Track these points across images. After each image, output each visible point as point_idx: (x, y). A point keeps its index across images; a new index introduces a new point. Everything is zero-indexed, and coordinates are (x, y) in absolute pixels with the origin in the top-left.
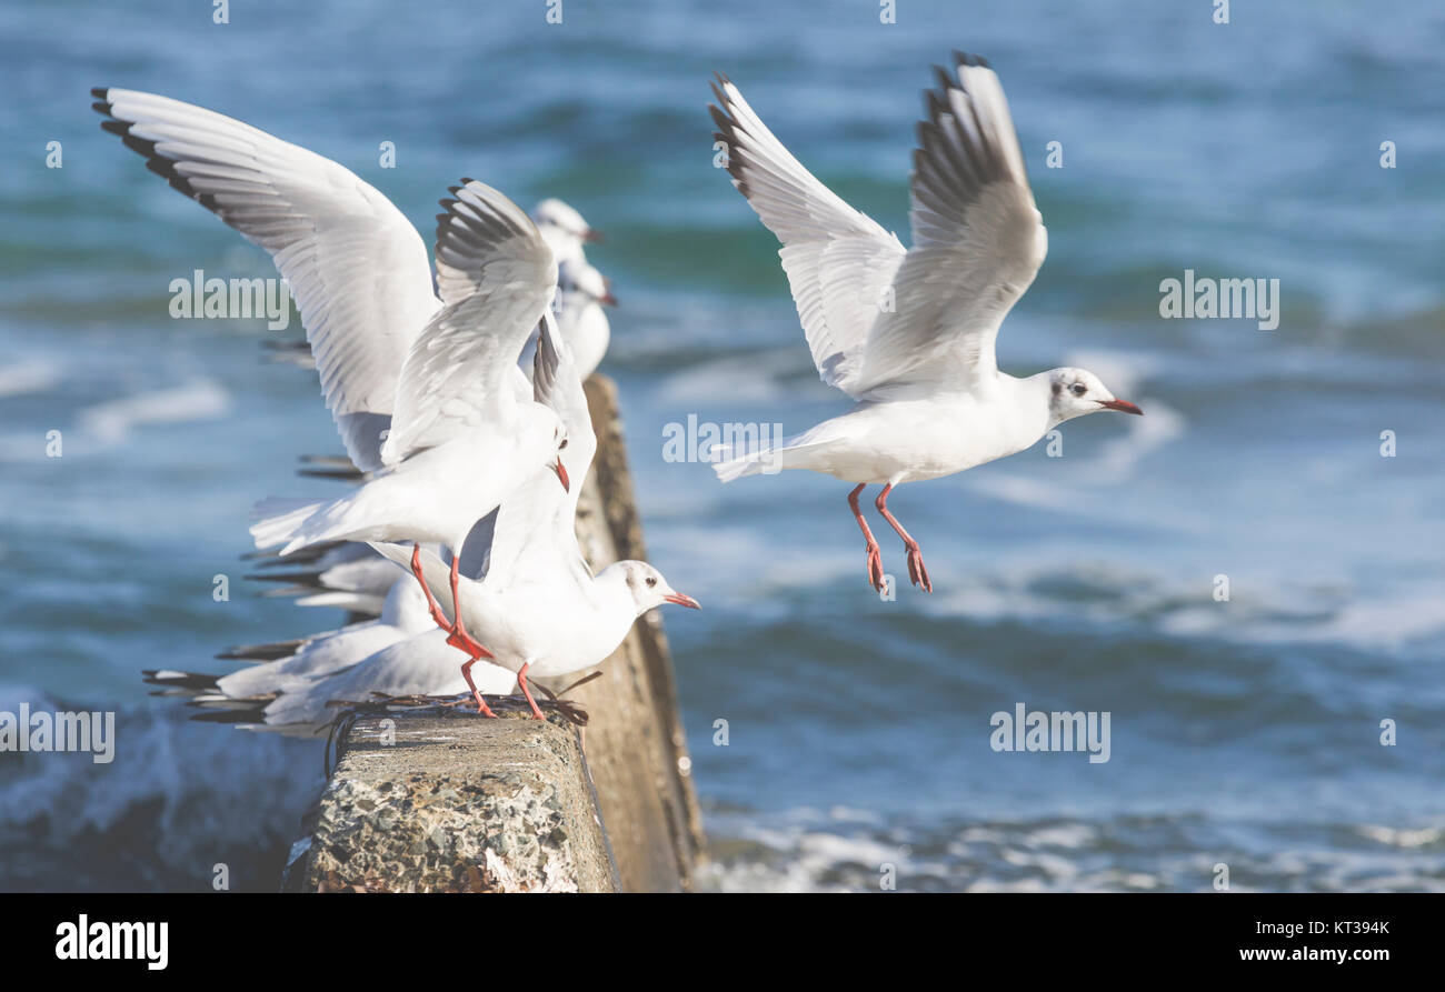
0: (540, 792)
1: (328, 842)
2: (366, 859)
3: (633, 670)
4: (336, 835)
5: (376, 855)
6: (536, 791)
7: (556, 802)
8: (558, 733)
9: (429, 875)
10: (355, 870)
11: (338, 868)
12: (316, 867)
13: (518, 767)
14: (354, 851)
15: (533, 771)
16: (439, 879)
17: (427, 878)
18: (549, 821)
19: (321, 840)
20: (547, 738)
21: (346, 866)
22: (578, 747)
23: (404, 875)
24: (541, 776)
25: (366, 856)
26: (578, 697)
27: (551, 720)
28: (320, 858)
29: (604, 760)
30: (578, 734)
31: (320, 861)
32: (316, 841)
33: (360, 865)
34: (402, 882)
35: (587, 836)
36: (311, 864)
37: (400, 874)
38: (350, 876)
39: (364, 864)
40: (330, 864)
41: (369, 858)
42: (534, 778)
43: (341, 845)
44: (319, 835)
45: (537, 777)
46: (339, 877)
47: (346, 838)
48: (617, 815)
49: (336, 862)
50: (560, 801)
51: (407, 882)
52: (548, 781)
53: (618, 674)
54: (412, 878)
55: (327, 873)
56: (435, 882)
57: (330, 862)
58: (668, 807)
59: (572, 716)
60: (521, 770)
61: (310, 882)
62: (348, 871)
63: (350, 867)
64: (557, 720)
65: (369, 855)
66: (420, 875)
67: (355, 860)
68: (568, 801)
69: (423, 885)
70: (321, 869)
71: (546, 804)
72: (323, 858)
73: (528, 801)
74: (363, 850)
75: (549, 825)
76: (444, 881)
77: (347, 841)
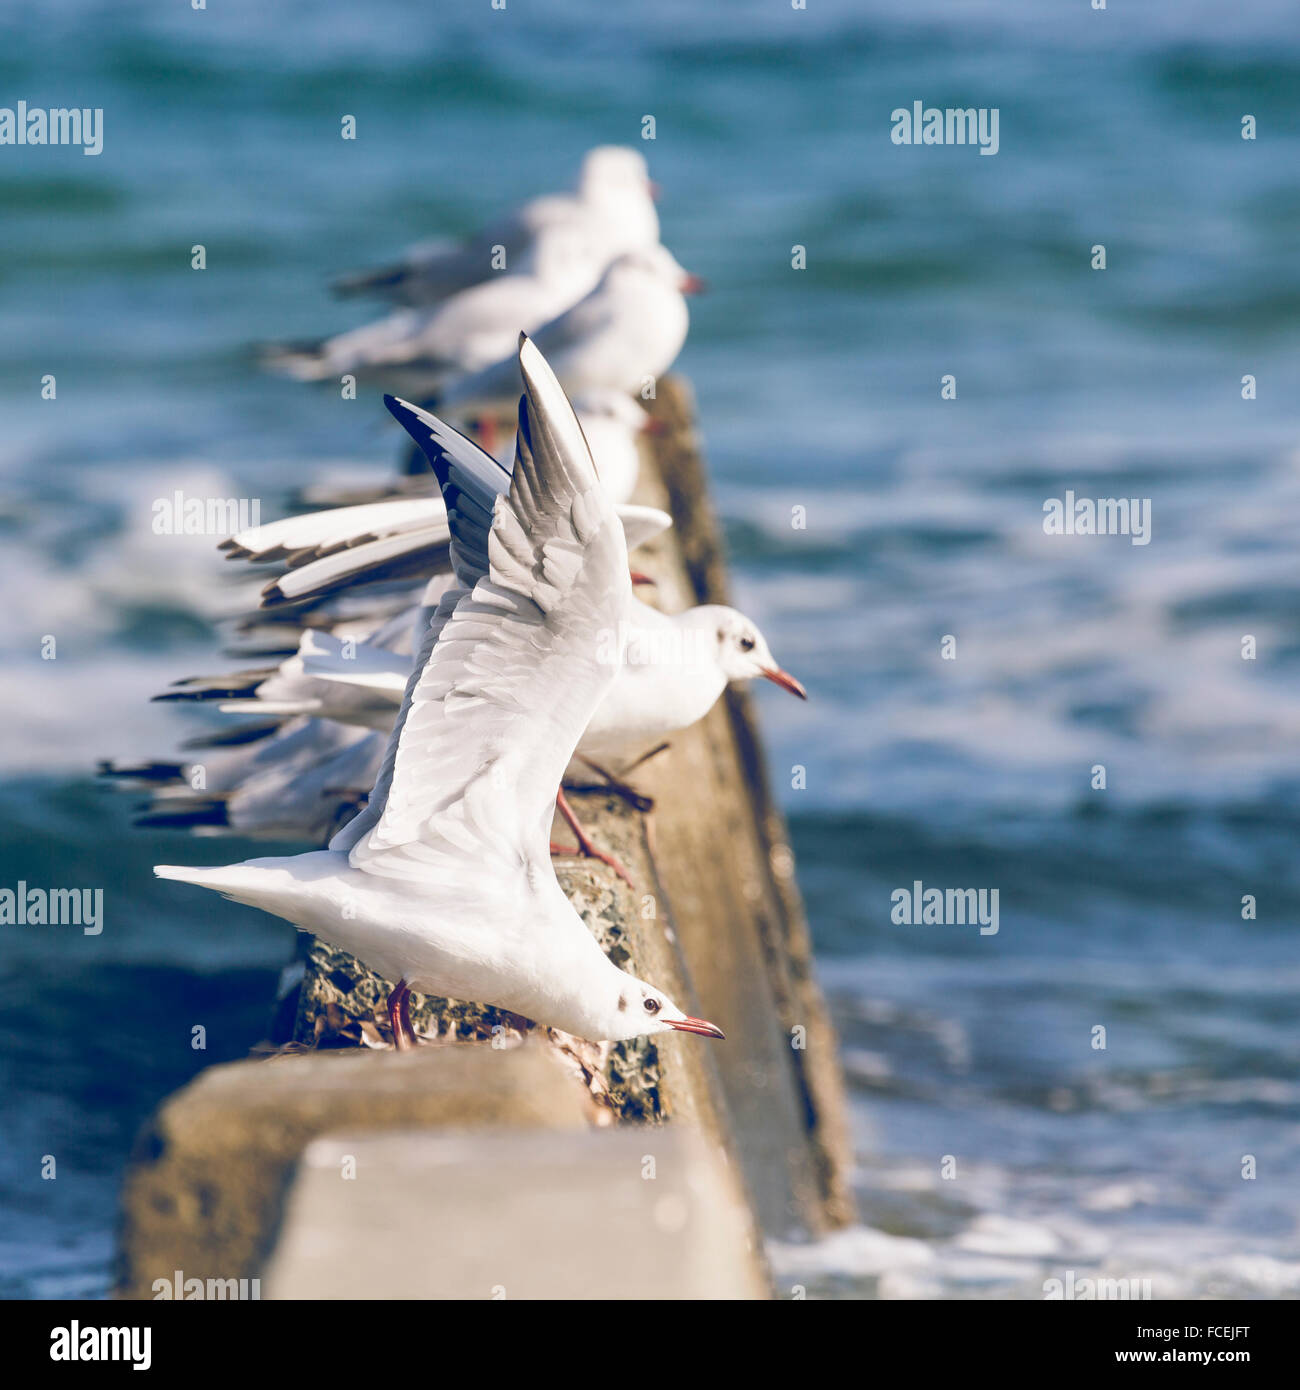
0: (595, 900)
1: (327, 967)
2: (375, 988)
3: (714, 748)
4: (337, 957)
5: (387, 982)
6: (589, 898)
7: (616, 912)
8: (616, 824)
9: (456, 1007)
10: (361, 1003)
11: (339, 1000)
12: (312, 998)
13: (567, 869)
14: (360, 978)
15: (587, 874)
16: (469, 1012)
17: (453, 1011)
18: (609, 937)
19: (318, 965)
20: (604, 832)
21: (350, 996)
22: (644, 843)
23: (424, 1007)
24: (597, 879)
25: (375, 984)
26: (643, 780)
27: (610, 808)
28: (317, 987)
29: (680, 863)
30: (643, 826)
31: (317, 991)
32: (312, 966)
33: (368, 996)
34: (422, 1016)
35: (657, 956)
36: (305, 994)
37: (420, 1006)
38: (356, 1009)
39: (372, 994)
40: (330, 994)
41: (379, 987)
42: (589, 883)
43: (343, 970)
44: (315, 959)
45: (592, 880)
46: (341, 1010)
47: (349, 962)
48: (697, 934)
49: (337, 991)
50: (622, 910)
51: (428, 1016)
52: (605, 886)
53: (695, 753)
54: (434, 1011)
55: (326, 1006)
56: (463, 1014)
57: (327, 992)
58: (763, 927)
59: (636, 803)
60: (571, 872)
61: (304, 1019)
62: (352, 1003)
63: (355, 998)
64: (618, 808)
65: (379, 983)
66: (445, 1007)
67: (361, 990)
68: (632, 910)
69: (448, 1019)
70: (318, 1001)
71: (604, 915)
72: (320, 988)
73: (581, 911)
74: (370, 975)
75: (608, 941)
76: (476, 1014)
77: (351, 966)
